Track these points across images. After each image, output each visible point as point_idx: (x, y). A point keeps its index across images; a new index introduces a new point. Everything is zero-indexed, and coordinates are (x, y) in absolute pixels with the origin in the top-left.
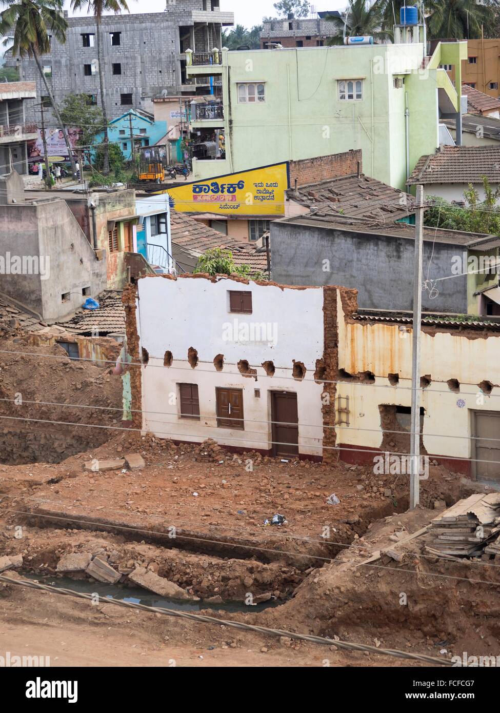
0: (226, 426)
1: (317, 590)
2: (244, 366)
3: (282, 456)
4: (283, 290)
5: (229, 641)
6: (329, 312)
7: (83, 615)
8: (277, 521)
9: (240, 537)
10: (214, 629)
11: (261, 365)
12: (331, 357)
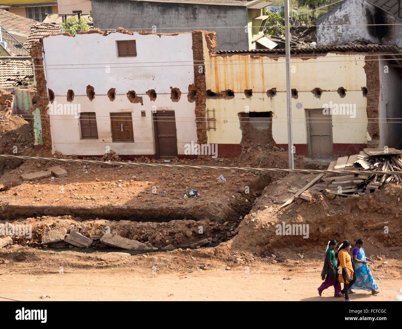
0: (119, 140)
1: (255, 226)
2: (132, 96)
3: (163, 158)
4: (160, 37)
5: (202, 266)
6: (197, 50)
7: (88, 263)
8: (193, 194)
9: (173, 206)
10: (187, 260)
11: (146, 93)
12: (200, 82)
